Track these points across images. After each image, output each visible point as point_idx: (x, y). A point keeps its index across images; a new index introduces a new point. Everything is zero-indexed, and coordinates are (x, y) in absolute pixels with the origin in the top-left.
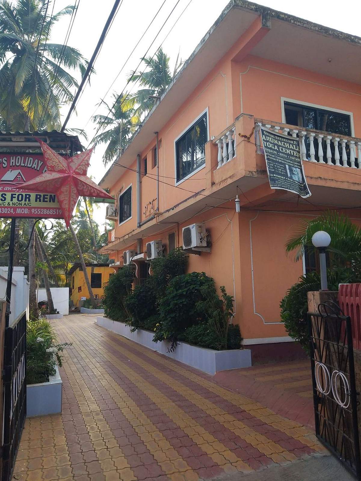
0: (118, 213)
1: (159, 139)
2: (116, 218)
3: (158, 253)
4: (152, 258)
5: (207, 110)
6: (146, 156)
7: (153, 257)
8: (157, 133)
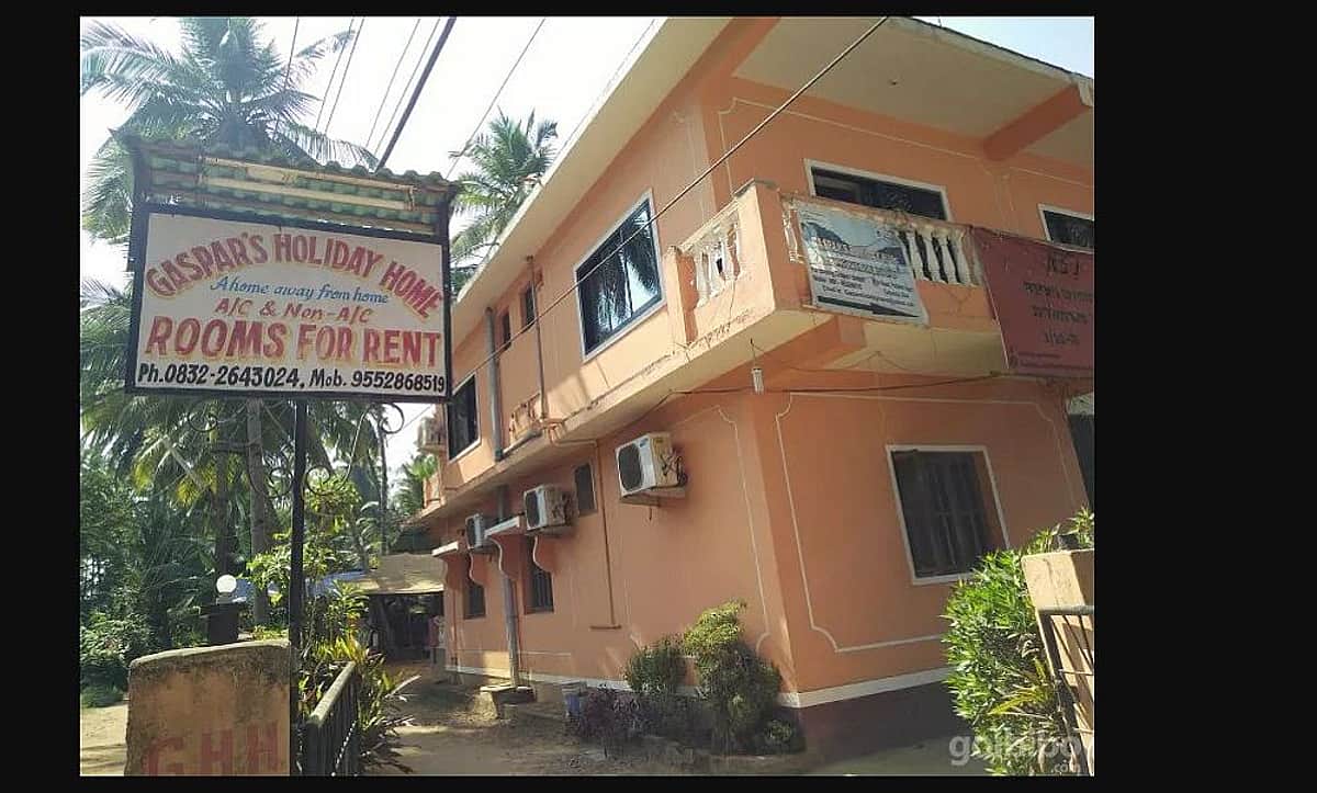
0: (445, 437)
1: (536, 270)
2: (441, 447)
3: (553, 512)
4: (539, 526)
5: (648, 195)
6: (507, 308)
7: (543, 521)
8: (530, 258)
